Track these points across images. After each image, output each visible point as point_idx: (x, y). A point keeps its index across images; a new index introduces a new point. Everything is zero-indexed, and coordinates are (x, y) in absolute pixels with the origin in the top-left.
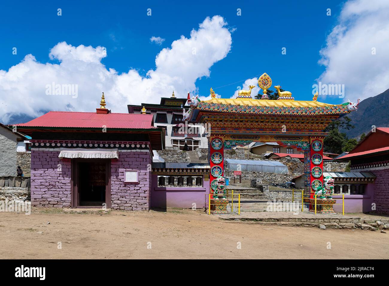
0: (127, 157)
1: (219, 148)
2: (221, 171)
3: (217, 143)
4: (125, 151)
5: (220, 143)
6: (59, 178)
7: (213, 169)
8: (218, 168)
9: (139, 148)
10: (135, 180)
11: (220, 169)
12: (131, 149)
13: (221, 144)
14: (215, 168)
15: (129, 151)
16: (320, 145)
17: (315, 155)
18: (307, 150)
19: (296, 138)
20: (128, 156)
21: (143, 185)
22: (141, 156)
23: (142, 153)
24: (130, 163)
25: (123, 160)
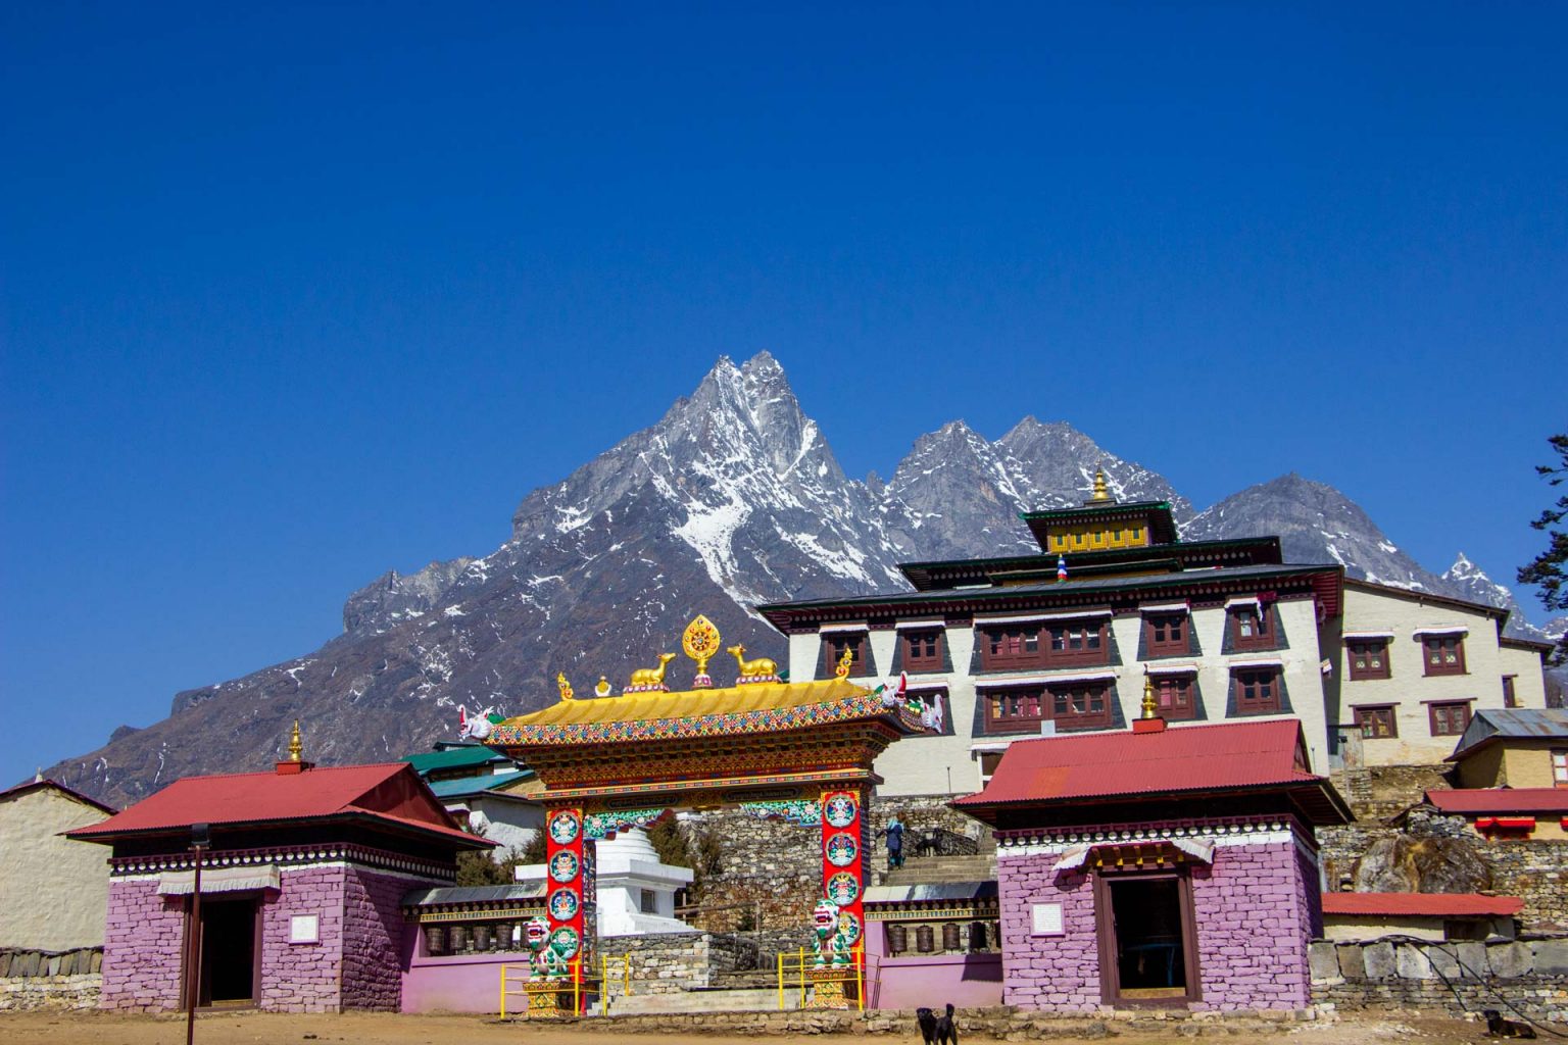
0: (299, 883)
1: (570, 839)
2: (574, 903)
3: (565, 823)
4: (295, 867)
5: (572, 824)
6: (159, 942)
7: (554, 899)
8: (568, 894)
9: (324, 860)
10: (312, 937)
11: (573, 897)
12: (307, 864)
13: (575, 827)
14: (559, 894)
15: (303, 867)
16: (850, 808)
17: (835, 839)
18: (817, 823)
19: (784, 793)
20: (301, 880)
21: (330, 949)
22: (327, 878)
23: (329, 871)
24: (304, 897)
25: (288, 889)
